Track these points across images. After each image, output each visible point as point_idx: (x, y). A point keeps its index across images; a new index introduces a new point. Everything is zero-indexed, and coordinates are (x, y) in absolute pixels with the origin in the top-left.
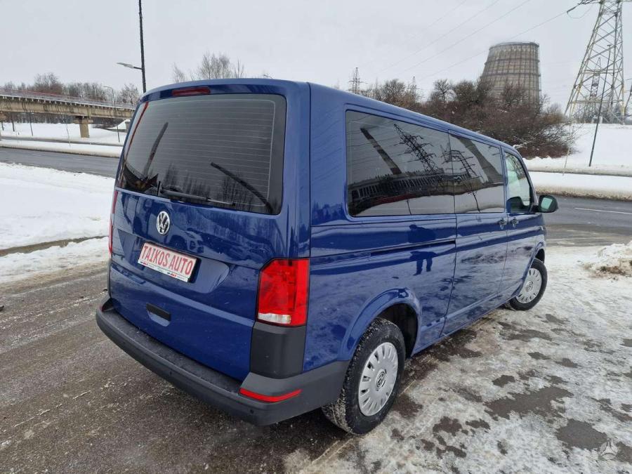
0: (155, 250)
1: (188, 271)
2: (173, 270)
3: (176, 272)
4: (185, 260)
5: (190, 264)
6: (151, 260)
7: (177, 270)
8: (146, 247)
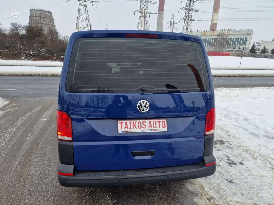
0: (130, 123)
1: (164, 126)
2: (153, 129)
3: (155, 129)
4: (159, 122)
5: (163, 123)
6: (131, 128)
7: (156, 127)
8: (121, 123)
